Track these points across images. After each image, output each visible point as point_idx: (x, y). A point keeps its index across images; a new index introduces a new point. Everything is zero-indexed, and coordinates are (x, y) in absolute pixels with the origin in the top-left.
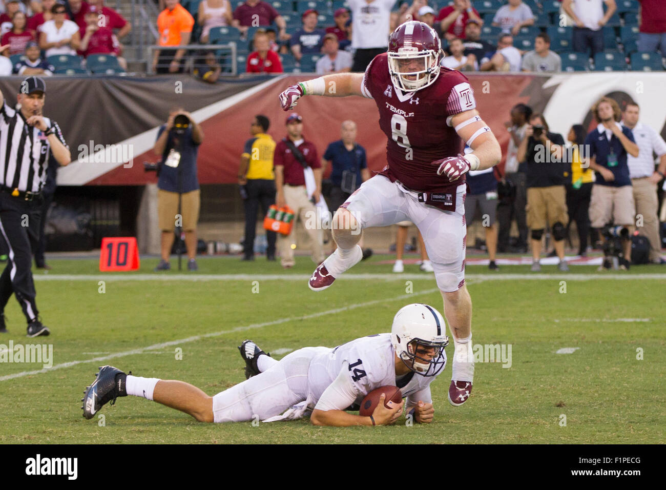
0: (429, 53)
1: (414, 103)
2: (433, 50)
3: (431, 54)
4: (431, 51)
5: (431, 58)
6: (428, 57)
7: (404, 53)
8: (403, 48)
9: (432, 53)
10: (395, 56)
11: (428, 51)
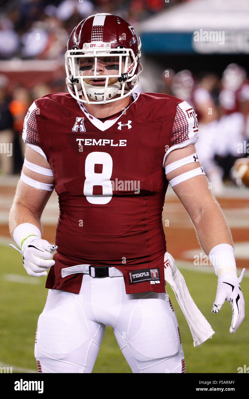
0: (126, 52)
1: (125, 128)
2: (131, 50)
3: (128, 54)
4: (128, 50)
5: (127, 59)
6: (124, 58)
7: (90, 49)
8: (90, 44)
9: (130, 52)
10: (78, 53)
11: (124, 49)
